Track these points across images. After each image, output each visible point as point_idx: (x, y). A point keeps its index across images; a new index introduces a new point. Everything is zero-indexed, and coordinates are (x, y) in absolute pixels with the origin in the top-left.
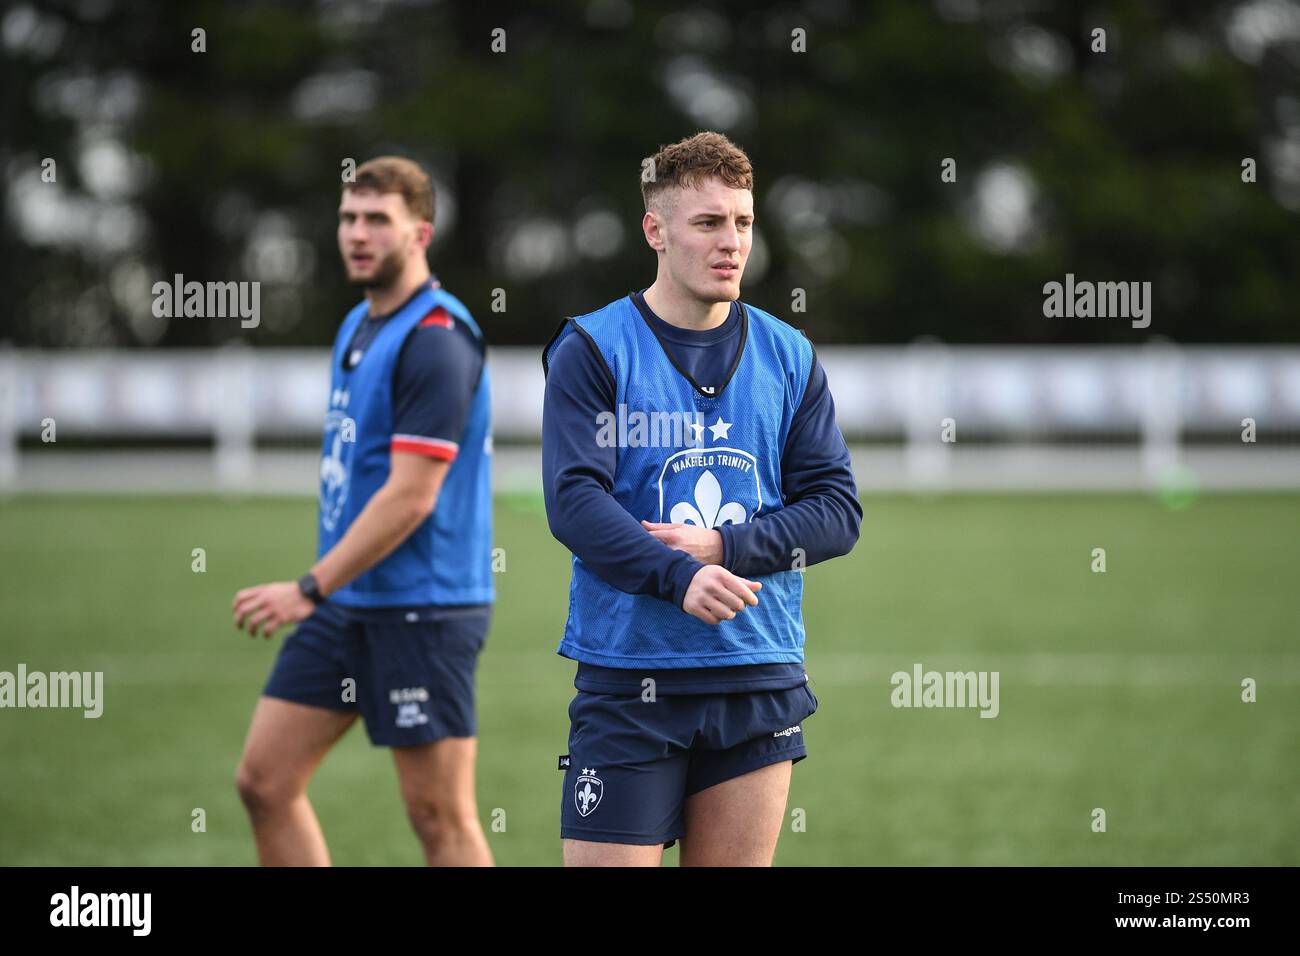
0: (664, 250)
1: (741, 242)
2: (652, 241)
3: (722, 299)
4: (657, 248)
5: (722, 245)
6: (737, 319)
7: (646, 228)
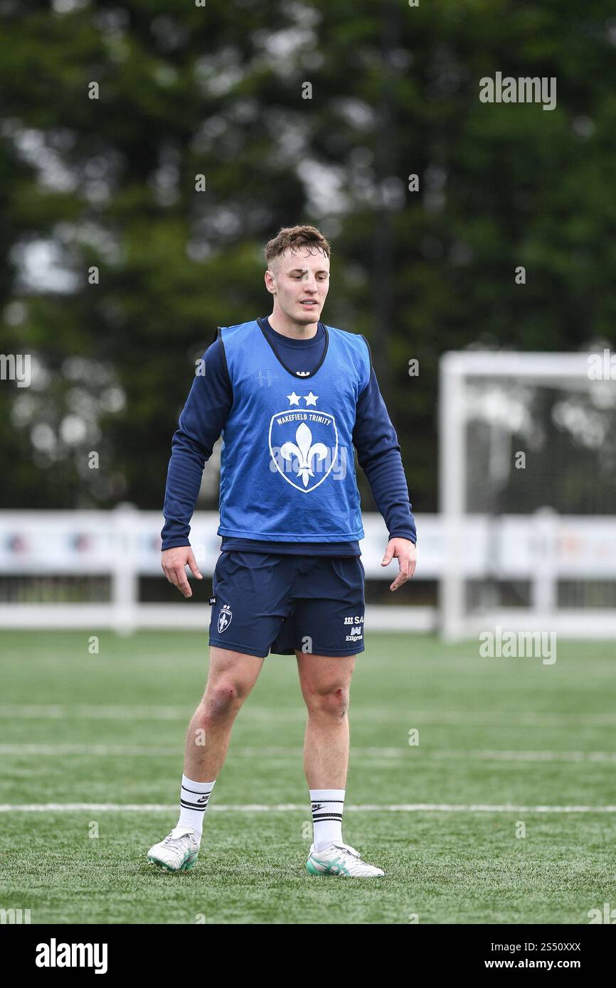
0: (276, 293)
1: (318, 287)
2: (269, 288)
3: (311, 322)
4: (272, 292)
5: (306, 289)
6: (322, 333)
7: (266, 280)
